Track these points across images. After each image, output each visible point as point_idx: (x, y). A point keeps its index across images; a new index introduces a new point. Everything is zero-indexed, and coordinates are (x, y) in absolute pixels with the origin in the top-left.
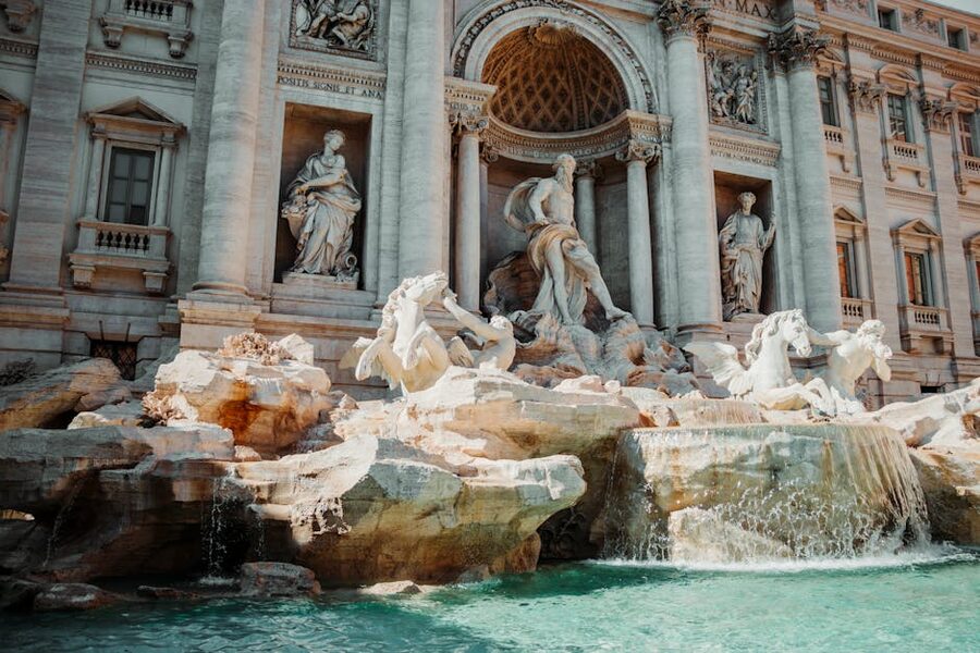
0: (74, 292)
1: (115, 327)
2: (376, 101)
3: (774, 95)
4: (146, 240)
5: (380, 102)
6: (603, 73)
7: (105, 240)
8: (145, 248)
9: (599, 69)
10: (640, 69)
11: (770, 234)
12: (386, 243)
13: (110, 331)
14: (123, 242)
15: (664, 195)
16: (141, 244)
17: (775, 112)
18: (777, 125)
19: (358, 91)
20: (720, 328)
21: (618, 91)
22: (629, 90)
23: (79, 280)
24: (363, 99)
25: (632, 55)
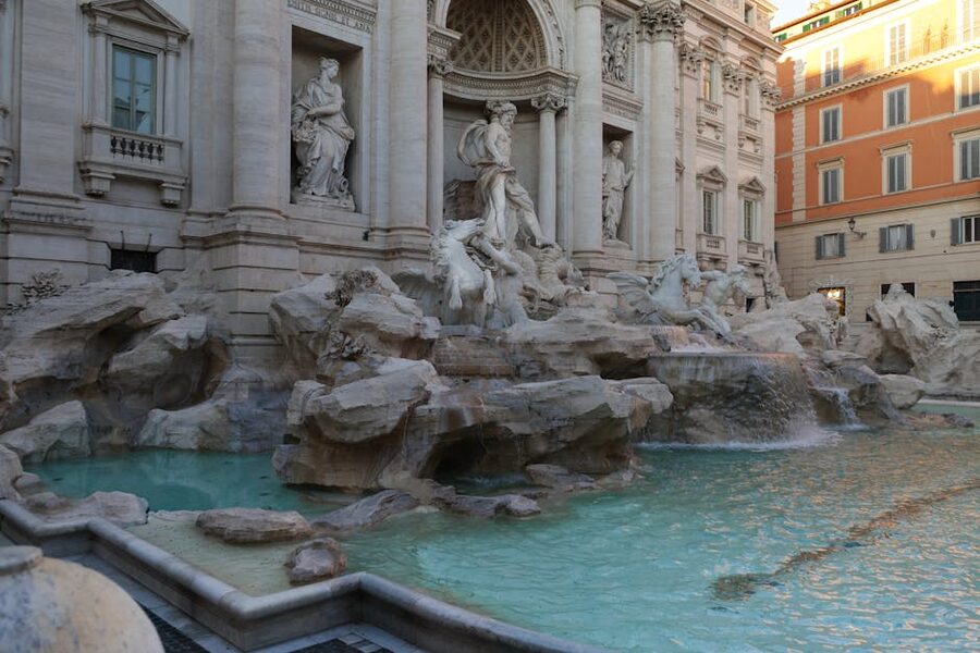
0: (89, 199)
1: (136, 239)
2: (366, 34)
3: (641, 58)
4: (160, 149)
5: (369, 36)
6: (526, 24)
7: (118, 147)
8: (160, 159)
9: (522, 20)
10: (556, 26)
11: (629, 176)
12: (381, 172)
13: (131, 242)
14: (137, 150)
15: (568, 140)
16: (155, 153)
17: (641, 73)
18: (641, 85)
19: (352, 22)
20: (602, 253)
21: (536, 43)
22: (547, 44)
23: (97, 188)
24: (355, 31)
25: (551, 13)
